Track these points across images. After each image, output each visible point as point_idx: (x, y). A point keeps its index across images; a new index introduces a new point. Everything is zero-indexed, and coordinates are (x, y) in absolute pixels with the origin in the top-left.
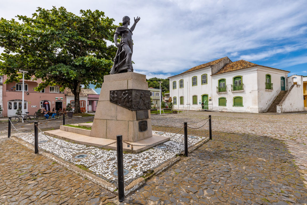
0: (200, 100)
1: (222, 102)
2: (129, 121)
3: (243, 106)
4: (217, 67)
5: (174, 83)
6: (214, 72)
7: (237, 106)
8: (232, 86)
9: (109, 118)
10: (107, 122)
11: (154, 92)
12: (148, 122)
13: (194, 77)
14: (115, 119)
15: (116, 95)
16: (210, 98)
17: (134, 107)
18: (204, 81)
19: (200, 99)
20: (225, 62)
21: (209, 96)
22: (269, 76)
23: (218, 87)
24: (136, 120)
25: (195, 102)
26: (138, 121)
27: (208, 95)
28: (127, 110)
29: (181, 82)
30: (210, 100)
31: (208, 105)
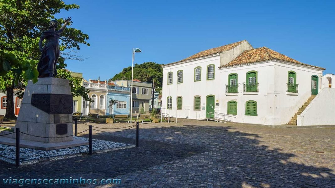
0: (204, 104)
1: (232, 108)
2: (46, 123)
3: (257, 115)
4: (229, 55)
5: (170, 75)
6: (224, 63)
7: (251, 115)
8: (244, 85)
9: (30, 121)
10: (28, 124)
11: (139, 87)
12: (68, 126)
13: (197, 67)
14: (35, 121)
15: (37, 99)
16: (217, 101)
17: (52, 111)
18: (211, 75)
19: (203, 102)
20: (243, 47)
21: (216, 99)
22: (292, 74)
23: (227, 85)
24: (53, 123)
25: (197, 107)
26: (56, 124)
27: (215, 96)
28: (46, 113)
29: (180, 73)
30: (217, 104)
31: (214, 112)
